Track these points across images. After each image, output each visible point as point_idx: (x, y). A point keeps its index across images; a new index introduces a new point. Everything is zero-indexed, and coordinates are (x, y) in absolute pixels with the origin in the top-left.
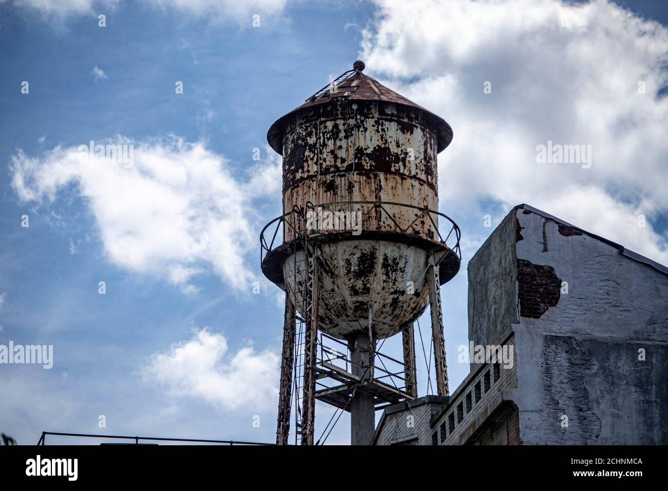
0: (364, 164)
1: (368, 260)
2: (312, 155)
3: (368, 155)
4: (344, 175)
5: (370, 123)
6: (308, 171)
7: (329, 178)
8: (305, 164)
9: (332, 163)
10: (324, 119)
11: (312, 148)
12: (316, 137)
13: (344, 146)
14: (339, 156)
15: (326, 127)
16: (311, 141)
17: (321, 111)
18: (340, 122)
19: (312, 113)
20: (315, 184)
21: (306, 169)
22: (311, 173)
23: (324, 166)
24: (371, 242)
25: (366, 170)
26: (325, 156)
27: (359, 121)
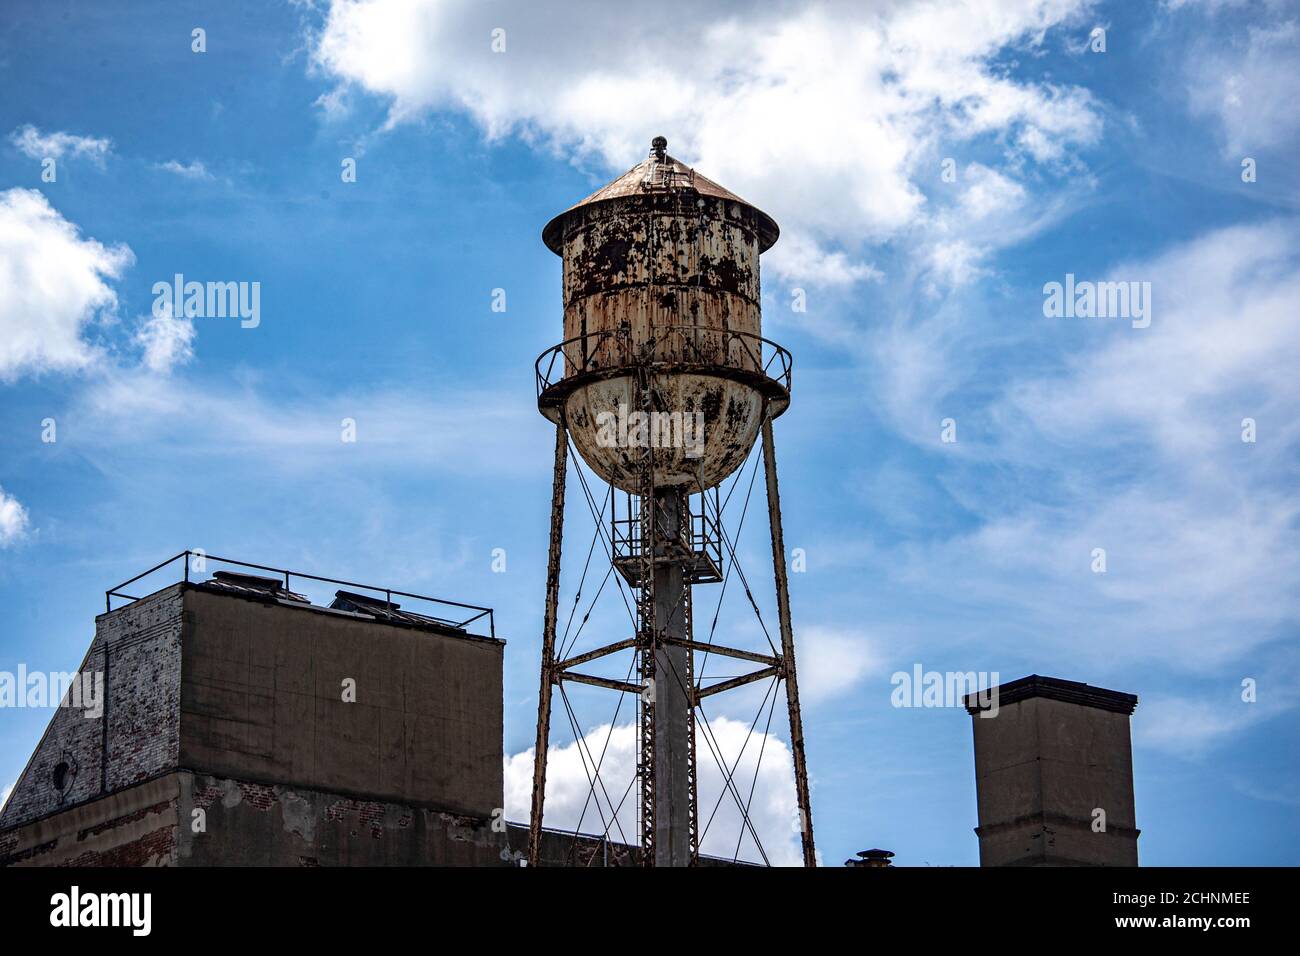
0: (710, 278)
1: (714, 402)
2: (640, 257)
3: (714, 267)
4: (686, 290)
5: (716, 226)
6: (635, 276)
7: (666, 289)
8: (630, 267)
9: (672, 271)
10: (659, 212)
11: (641, 247)
12: (647, 233)
13: (686, 251)
14: (680, 263)
15: (661, 223)
16: (640, 237)
17: (655, 201)
18: (681, 220)
19: (641, 202)
20: (645, 294)
21: (630, 273)
22: (638, 280)
23: (659, 274)
24: (718, 379)
25: (711, 286)
26: (660, 260)
27: (704, 222)
